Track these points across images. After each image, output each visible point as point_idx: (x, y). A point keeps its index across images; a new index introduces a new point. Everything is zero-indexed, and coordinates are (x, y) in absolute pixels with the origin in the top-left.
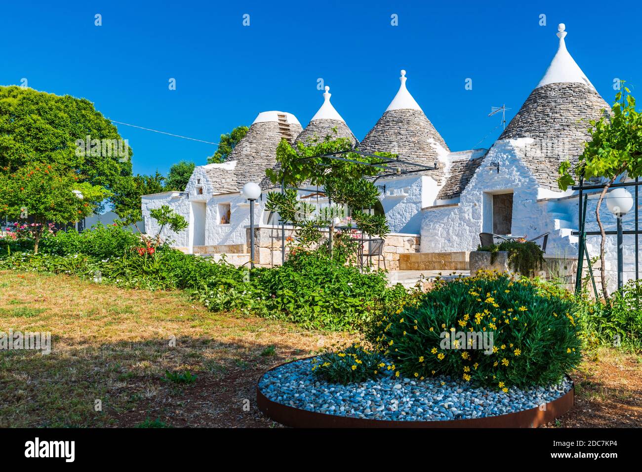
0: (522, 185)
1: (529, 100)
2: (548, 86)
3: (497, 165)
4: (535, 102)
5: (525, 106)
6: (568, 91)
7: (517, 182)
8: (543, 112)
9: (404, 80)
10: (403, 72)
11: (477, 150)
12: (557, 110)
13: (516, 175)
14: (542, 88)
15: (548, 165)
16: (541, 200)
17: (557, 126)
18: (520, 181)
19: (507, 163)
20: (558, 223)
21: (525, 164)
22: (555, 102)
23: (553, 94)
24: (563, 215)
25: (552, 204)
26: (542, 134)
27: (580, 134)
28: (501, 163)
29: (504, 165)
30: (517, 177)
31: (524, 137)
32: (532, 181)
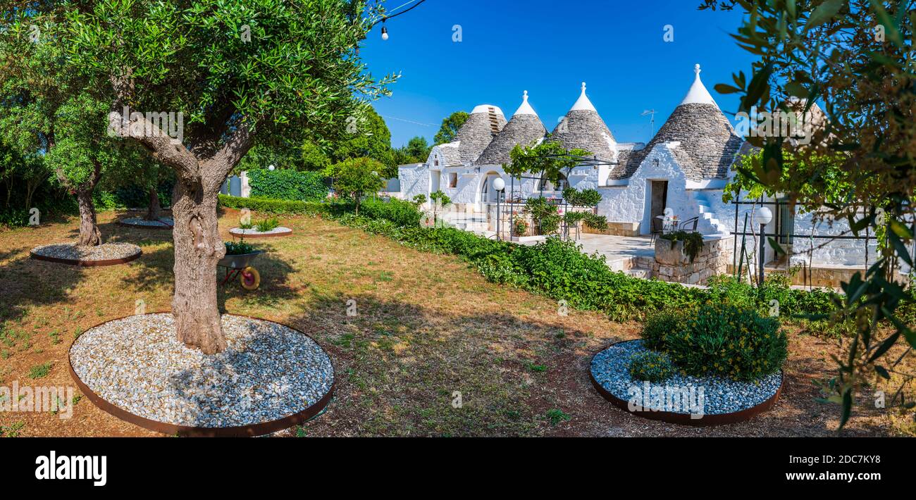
0: (675, 176)
1: (675, 112)
2: (689, 105)
3: (657, 161)
4: (680, 115)
5: (672, 117)
6: (703, 109)
7: (671, 174)
8: (686, 123)
9: (584, 89)
10: (584, 84)
11: (637, 144)
12: (696, 122)
13: (671, 169)
14: (684, 105)
15: (691, 162)
16: (689, 190)
17: (696, 134)
18: (673, 173)
19: (665, 160)
20: (702, 209)
21: (677, 162)
22: (694, 116)
23: (693, 110)
24: (704, 201)
25: (697, 193)
26: (686, 139)
27: (712, 141)
28: (660, 160)
29: (662, 161)
30: (671, 171)
31: (673, 140)
32: (682, 174)
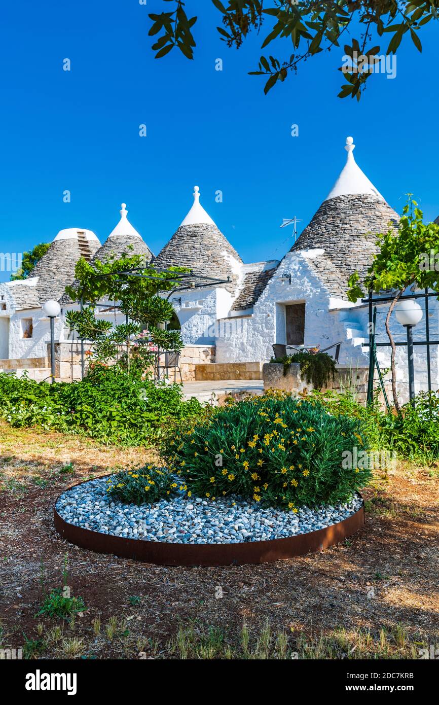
0: (314, 295)
1: (319, 212)
2: (337, 198)
3: (289, 277)
4: (325, 214)
5: (315, 218)
6: (357, 202)
7: (309, 292)
8: (333, 223)
9: (197, 195)
10: (197, 188)
11: (270, 262)
12: (347, 221)
13: (308, 286)
14: (331, 200)
15: (339, 275)
16: (333, 310)
17: (347, 237)
18: (312, 291)
19: (299, 274)
20: (350, 333)
21: (316, 275)
22: (345, 213)
23: (342, 205)
24: (355, 324)
25: (343, 314)
26: (332, 245)
27: (370, 244)
28: (292, 275)
29: (296, 276)
30: (308, 288)
31: (314, 248)
32: (323, 291)
